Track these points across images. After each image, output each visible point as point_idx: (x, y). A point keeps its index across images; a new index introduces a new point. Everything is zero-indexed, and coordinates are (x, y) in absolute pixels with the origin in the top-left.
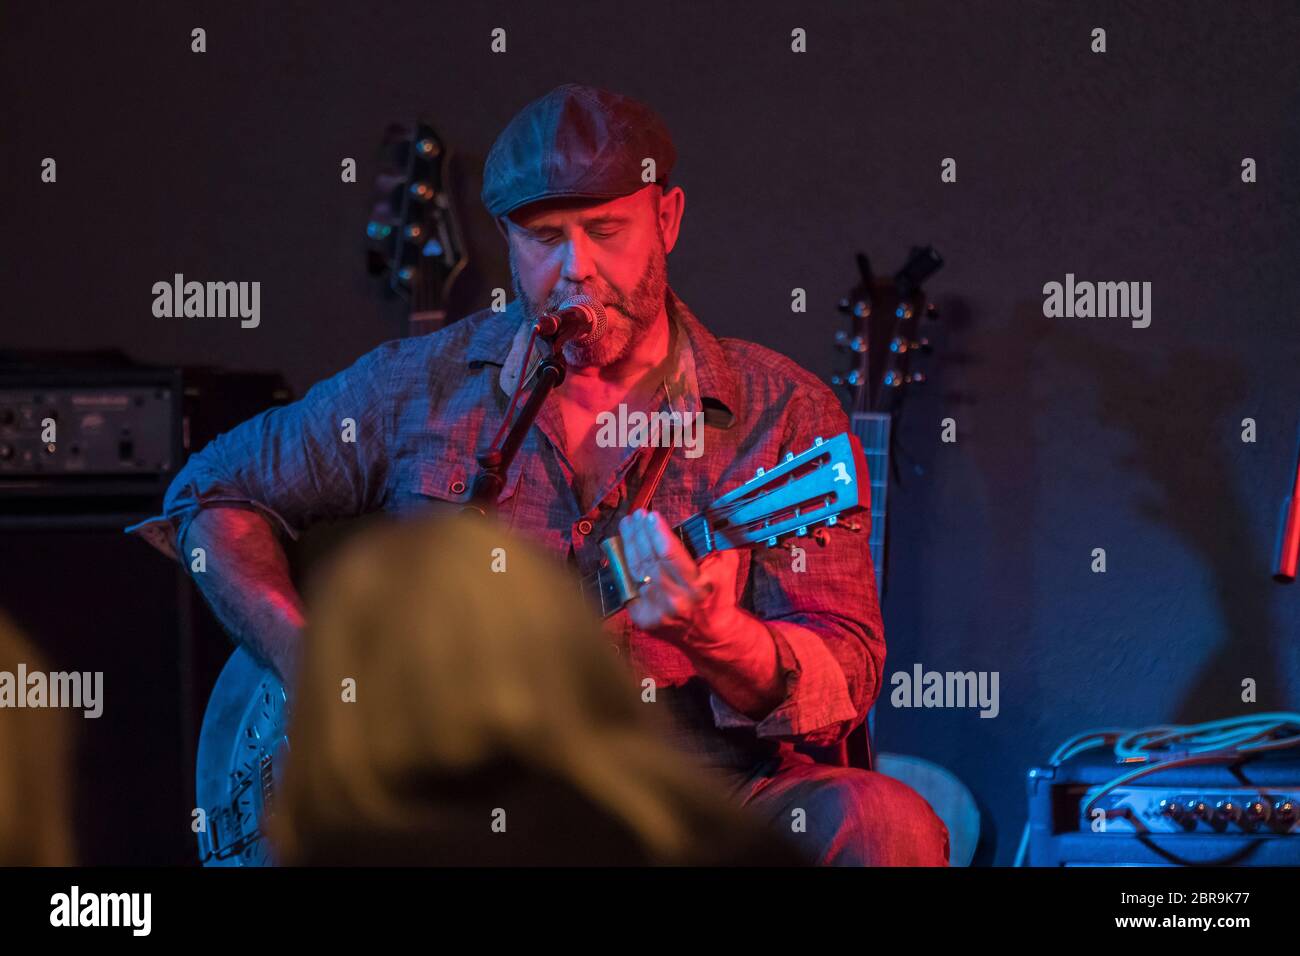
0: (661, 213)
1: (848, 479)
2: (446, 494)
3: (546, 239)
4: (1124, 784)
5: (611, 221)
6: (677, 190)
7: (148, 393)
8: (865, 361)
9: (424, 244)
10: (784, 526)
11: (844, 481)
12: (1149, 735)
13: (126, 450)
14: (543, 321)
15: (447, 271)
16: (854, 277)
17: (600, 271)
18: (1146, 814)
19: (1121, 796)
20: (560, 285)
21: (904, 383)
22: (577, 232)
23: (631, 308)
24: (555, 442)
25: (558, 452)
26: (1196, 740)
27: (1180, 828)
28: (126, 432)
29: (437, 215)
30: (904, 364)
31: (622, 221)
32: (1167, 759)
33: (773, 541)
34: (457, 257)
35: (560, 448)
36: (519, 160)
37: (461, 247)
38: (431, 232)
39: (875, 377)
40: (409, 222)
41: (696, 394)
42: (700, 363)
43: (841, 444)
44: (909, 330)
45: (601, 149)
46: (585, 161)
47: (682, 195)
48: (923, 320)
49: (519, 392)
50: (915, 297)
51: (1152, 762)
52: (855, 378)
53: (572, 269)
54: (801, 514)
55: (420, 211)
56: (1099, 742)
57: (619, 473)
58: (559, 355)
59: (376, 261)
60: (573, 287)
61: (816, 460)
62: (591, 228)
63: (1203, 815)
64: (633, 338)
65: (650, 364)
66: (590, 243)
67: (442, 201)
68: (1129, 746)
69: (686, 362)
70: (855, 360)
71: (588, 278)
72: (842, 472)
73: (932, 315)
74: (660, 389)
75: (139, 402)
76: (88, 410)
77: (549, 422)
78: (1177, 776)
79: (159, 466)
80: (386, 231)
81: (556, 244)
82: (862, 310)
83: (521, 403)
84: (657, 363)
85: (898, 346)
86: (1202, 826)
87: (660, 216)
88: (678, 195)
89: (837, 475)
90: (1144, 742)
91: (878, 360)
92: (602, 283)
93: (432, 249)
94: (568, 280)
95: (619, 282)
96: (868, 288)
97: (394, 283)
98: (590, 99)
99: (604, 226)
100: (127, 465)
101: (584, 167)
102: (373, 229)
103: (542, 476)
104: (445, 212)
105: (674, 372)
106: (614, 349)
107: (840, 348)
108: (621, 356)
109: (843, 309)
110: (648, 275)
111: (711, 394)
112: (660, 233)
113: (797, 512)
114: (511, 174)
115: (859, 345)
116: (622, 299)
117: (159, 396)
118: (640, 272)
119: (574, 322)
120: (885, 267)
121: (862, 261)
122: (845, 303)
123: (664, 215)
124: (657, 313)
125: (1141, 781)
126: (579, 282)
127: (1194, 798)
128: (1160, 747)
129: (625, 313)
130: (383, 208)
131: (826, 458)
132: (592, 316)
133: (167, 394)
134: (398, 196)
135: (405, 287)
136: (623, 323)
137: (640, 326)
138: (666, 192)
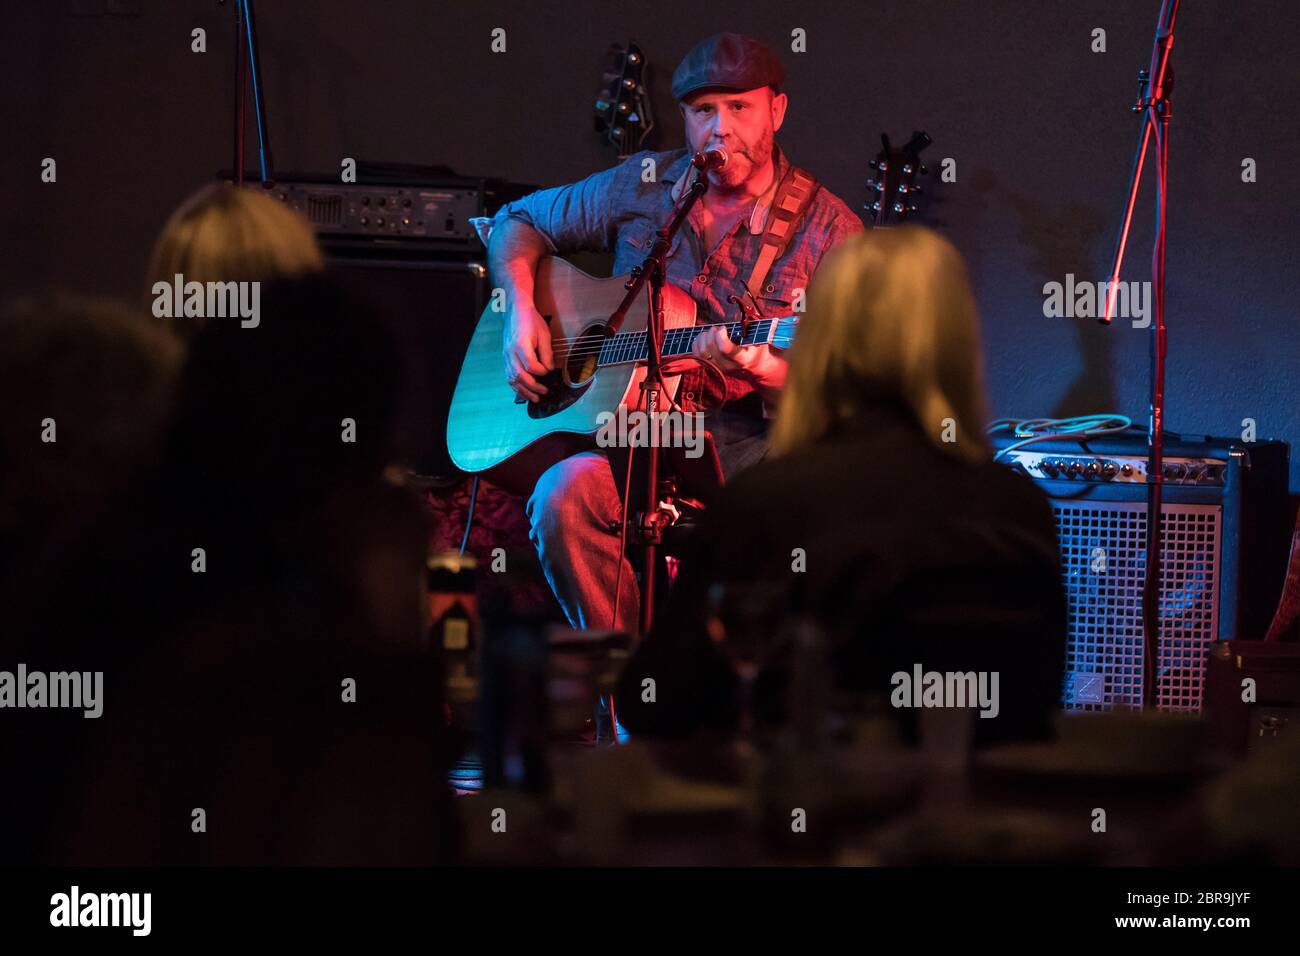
0: (774, 106)
3: (704, 112)
4: (1016, 449)
6: (783, 95)
7: (464, 193)
8: (883, 197)
9: (629, 115)
12: (1035, 423)
13: (450, 224)
14: (697, 157)
15: (643, 130)
16: (880, 148)
17: (735, 133)
18: (1030, 467)
19: (1016, 456)
20: (712, 139)
21: (905, 210)
22: (723, 108)
23: (751, 155)
26: (1062, 427)
27: (1049, 476)
28: (450, 215)
29: (637, 98)
30: (905, 199)
31: (750, 105)
32: (1043, 436)
34: (648, 123)
36: (692, 69)
37: (649, 116)
38: (633, 109)
39: (888, 206)
40: (621, 102)
44: (909, 180)
45: (740, 62)
46: (730, 69)
47: (785, 99)
48: (919, 175)
49: (680, 199)
50: (914, 162)
51: (1035, 436)
52: (877, 207)
53: (720, 130)
55: (627, 95)
56: (1006, 426)
58: (705, 177)
59: (600, 123)
60: (718, 140)
62: (730, 104)
63: (1063, 469)
64: (750, 173)
66: (730, 116)
67: (640, 90)
68: (1023, 428)
70: (877, 195)
71: (728, 135)
73: (924, 172)
75: (458, 197)
76: (429, 201)
77: (695, 218)
78: (1048, 446)
79: (468, 235)
80: (607, 106)
81: (710, 115)
82: (883, 167)
83: (681, 205)
85: (903, 189)
86: (1062, 475)
87: (771, 109)
88: (783, 98)
90: (1033, 427)
91: (891, 197)
92: (736, 139)
93: (633, 118)
94: (716, 136)
95: (745, 140)
96: (887, 154)
97: (610, 137)
98: (736, 39)
100: (450, 234)
101: (729, 72)
102: (599, 105)
104: (641, 96)
107: (869, 188)
109: (871, 165)
110: (763, 138)
112: (772, 120)
114: (687, 73)
115: (880, 188)
116: (747, 149)
117: (470, 194)
118: (759, 135)
119: (714, 159)
120: (898, 142)
121: (885, 138)
122: (873, 162)
123: (775, 109)
124: (765, 162)
125: (1024, 448)
126: (721, 137)
127: (1058, 458)
128: (1042, 430)
129: (748, 157)
130: (606, 92)
132: (725, 157)
133: (475, 194)
134: (615, 86)
135: (616, 139)
136: (747, 163)
137: (756, 166)
138: (777, 95)
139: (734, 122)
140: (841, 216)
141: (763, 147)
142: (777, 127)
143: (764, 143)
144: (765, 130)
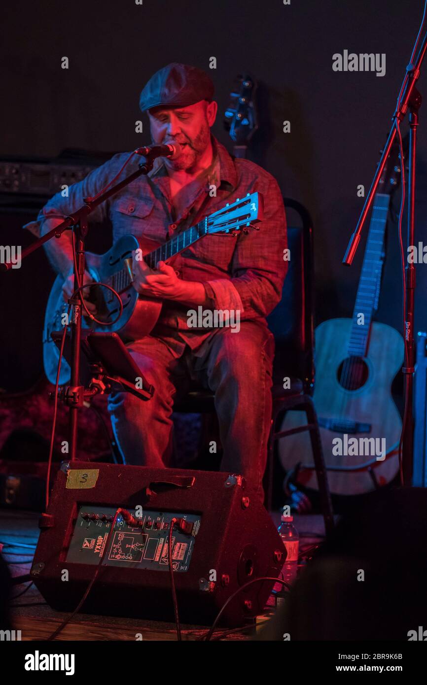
0: (208, 111)
1: (255, 209)
2: (127, 212)
3: (162, 119)
5: (186, 113)
6: (214, 102)
10: (232, 226)
11: (254, 210)
17: (182, 131)
20: (166, 136)
22: (173, 117)
23: (193, 145)
24: (165, 195)
25: (167, 199)
31: (191, 114)
33: (228, 231)
34: (254, 125)
35: (167, 197)
36: (152, 91)
40: (238, 112)
41: (219, 180)
42: (222, 168)
43: (255, 197)
45: (183, 86)
46: (176, 91)
47: (216, 104)
53: (171, 131)
54: (239, 221)
57: (187, 208)
59: (227, 126)
60: (171, 137)
61: (246, 201)
62: (179, 115)
64: (196, 158)
65: (203, 168)
66: (178, 121)
67: (251, 104)
69: (217, 167)
71: (177, 134)
72: (254, 207)
74: (206, 177)
77: (163, 188)
80: (231, 115)
81: (166, 122)
84: (207, 167)
88: (214, 104)
89: (252, 208)
92: (183, 136)
94: (169, 135)
95: (189, 135)
98: (181, 68)
99: (183, 115)
101: (175, 93)
102: (227, 114)
103: (161, 207)
104: (251, 108)
105: (212, 171)
106: (188, 162)
108: (191, 166)
110: (202, 133)
111: (224, 179)
112: (207, 120)
113: (238, 220)
114: (149, 95)
116: (191, 142)
118: (198, 132)
126: (173, 136)
129: (192, 148)
131: (249, 201)
134: (236, 102)
136: (192, 152)
137: (199, 153)
138: (210, 102)
139: (181, 125)
140: (260, 177)
141: (201, 138)
142: (211, 125)
143: (202, 137)
144: (202, 128)
